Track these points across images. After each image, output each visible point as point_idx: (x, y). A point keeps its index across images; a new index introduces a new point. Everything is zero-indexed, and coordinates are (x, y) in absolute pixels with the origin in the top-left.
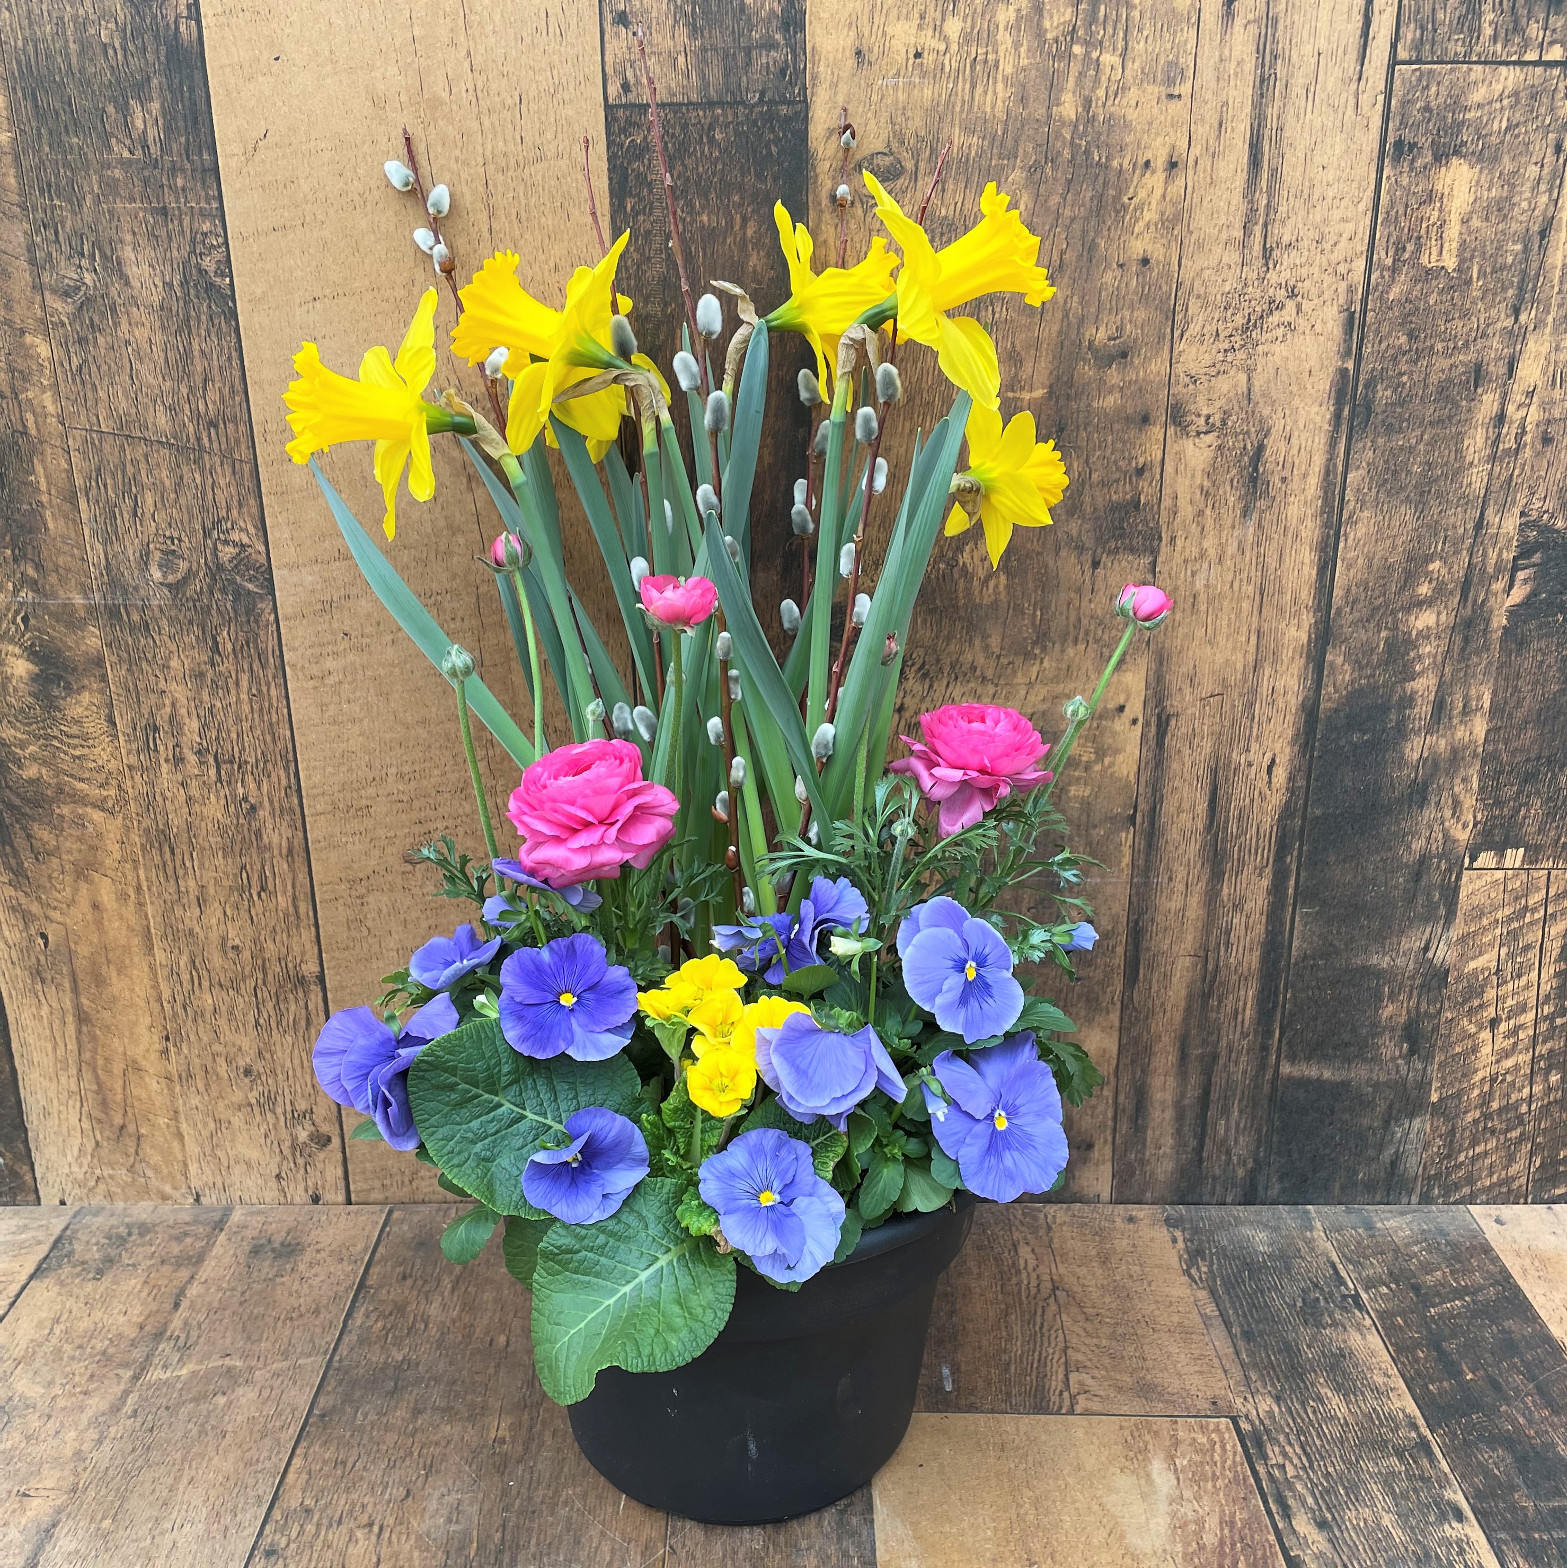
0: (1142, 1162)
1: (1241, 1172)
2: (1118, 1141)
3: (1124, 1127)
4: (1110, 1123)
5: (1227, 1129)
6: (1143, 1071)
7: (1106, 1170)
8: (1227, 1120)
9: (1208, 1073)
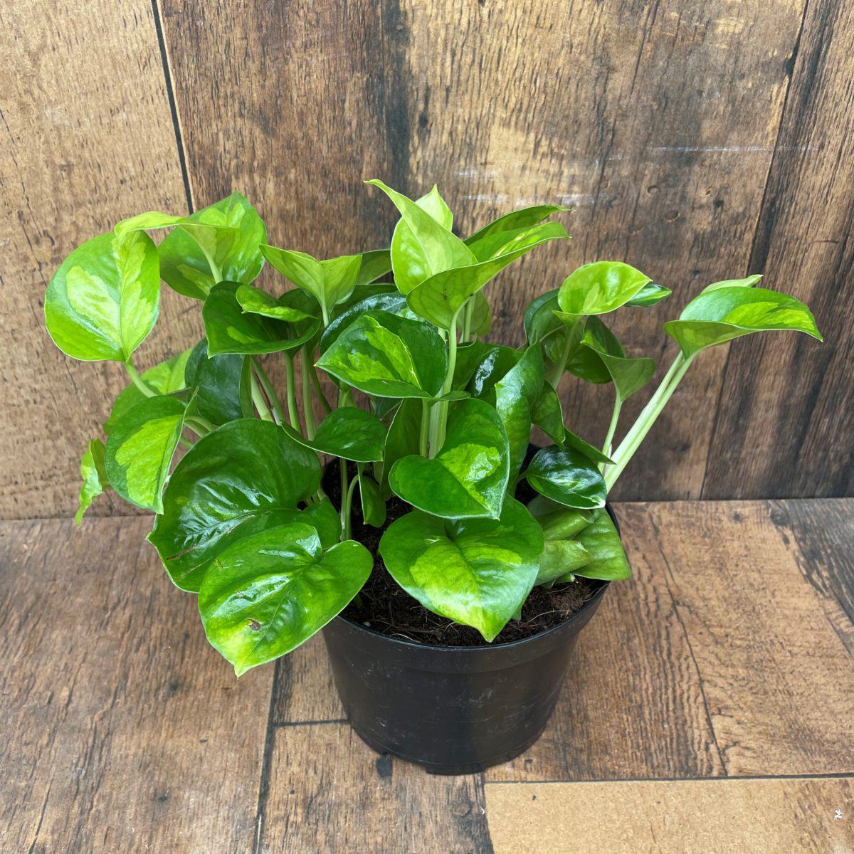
0: (737, 461)
1: (835, 468)
2: (716, 441)
3: (724, 428)
4: (710, 424)
5: (829, 428)
6: (752, 371)
7: (700, 470)
8: (832, 419)
9: (821, 372)
